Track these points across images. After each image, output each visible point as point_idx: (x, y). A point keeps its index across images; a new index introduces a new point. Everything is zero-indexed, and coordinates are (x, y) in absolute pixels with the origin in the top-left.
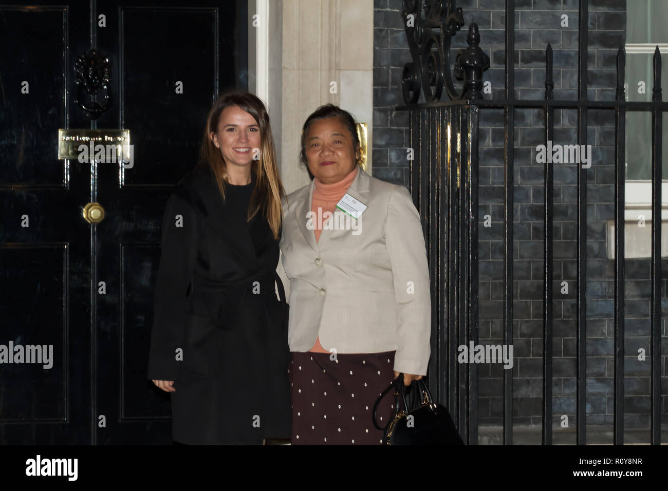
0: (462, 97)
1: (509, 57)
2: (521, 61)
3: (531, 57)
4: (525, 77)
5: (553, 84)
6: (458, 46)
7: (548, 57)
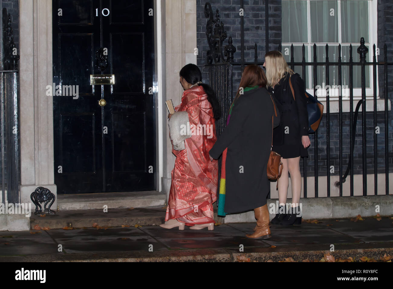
0: (227, 61)
1: (242, 48)
2: (247, 49)
3: (250, 48)
4: (248, 54)
5: (257, 56)
6: (225, 44)
7: (255, 48)
